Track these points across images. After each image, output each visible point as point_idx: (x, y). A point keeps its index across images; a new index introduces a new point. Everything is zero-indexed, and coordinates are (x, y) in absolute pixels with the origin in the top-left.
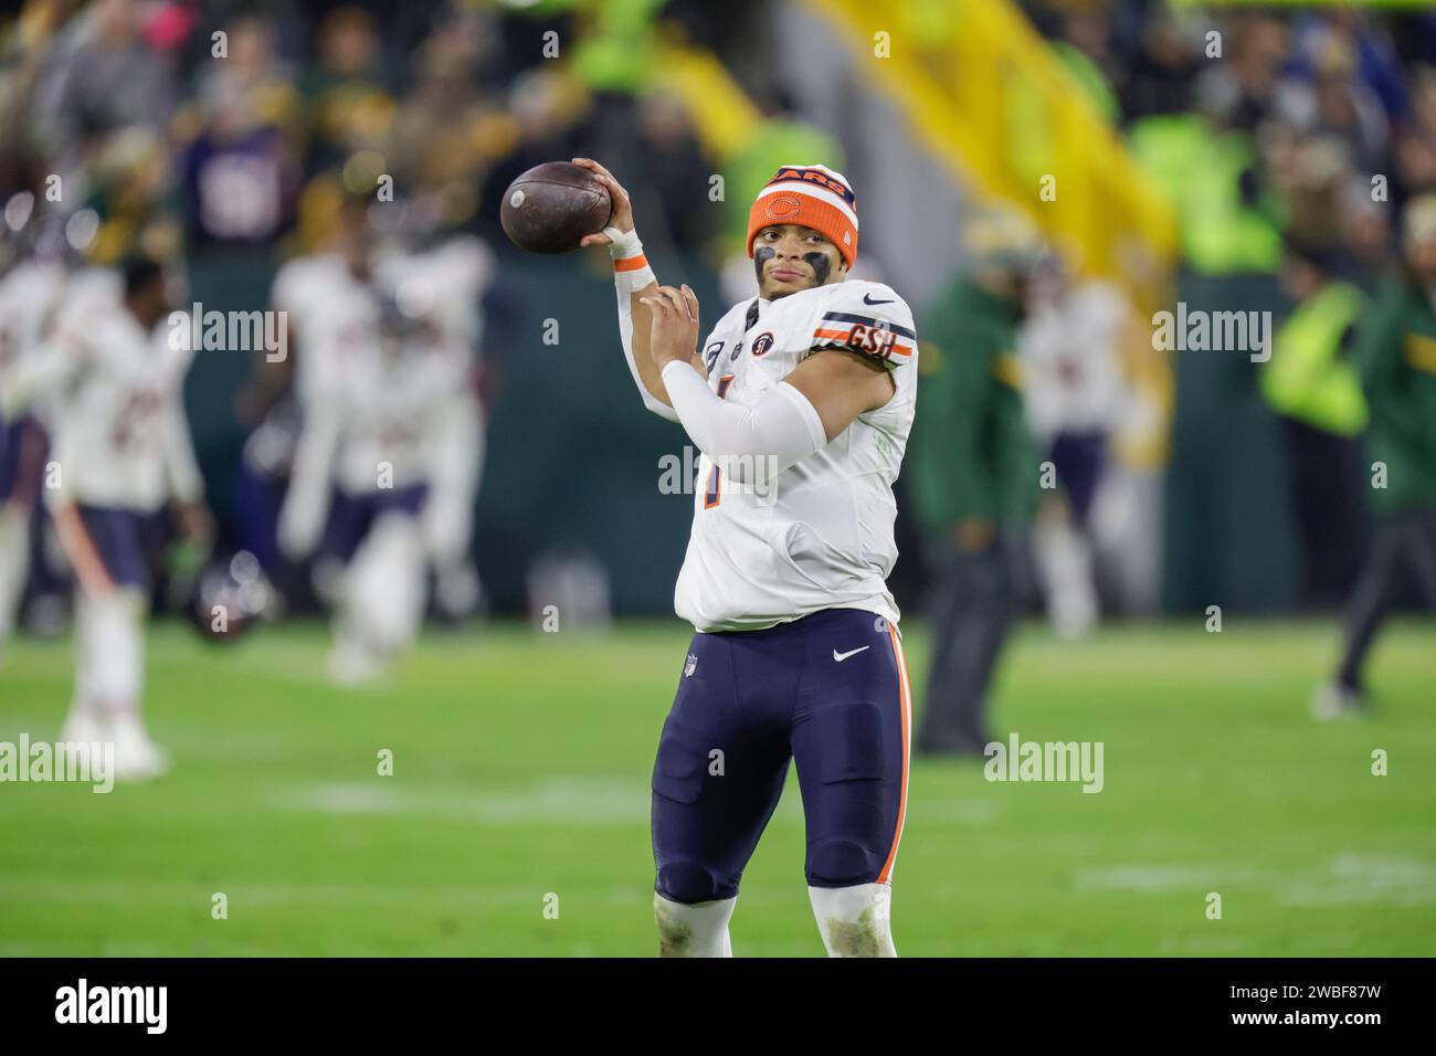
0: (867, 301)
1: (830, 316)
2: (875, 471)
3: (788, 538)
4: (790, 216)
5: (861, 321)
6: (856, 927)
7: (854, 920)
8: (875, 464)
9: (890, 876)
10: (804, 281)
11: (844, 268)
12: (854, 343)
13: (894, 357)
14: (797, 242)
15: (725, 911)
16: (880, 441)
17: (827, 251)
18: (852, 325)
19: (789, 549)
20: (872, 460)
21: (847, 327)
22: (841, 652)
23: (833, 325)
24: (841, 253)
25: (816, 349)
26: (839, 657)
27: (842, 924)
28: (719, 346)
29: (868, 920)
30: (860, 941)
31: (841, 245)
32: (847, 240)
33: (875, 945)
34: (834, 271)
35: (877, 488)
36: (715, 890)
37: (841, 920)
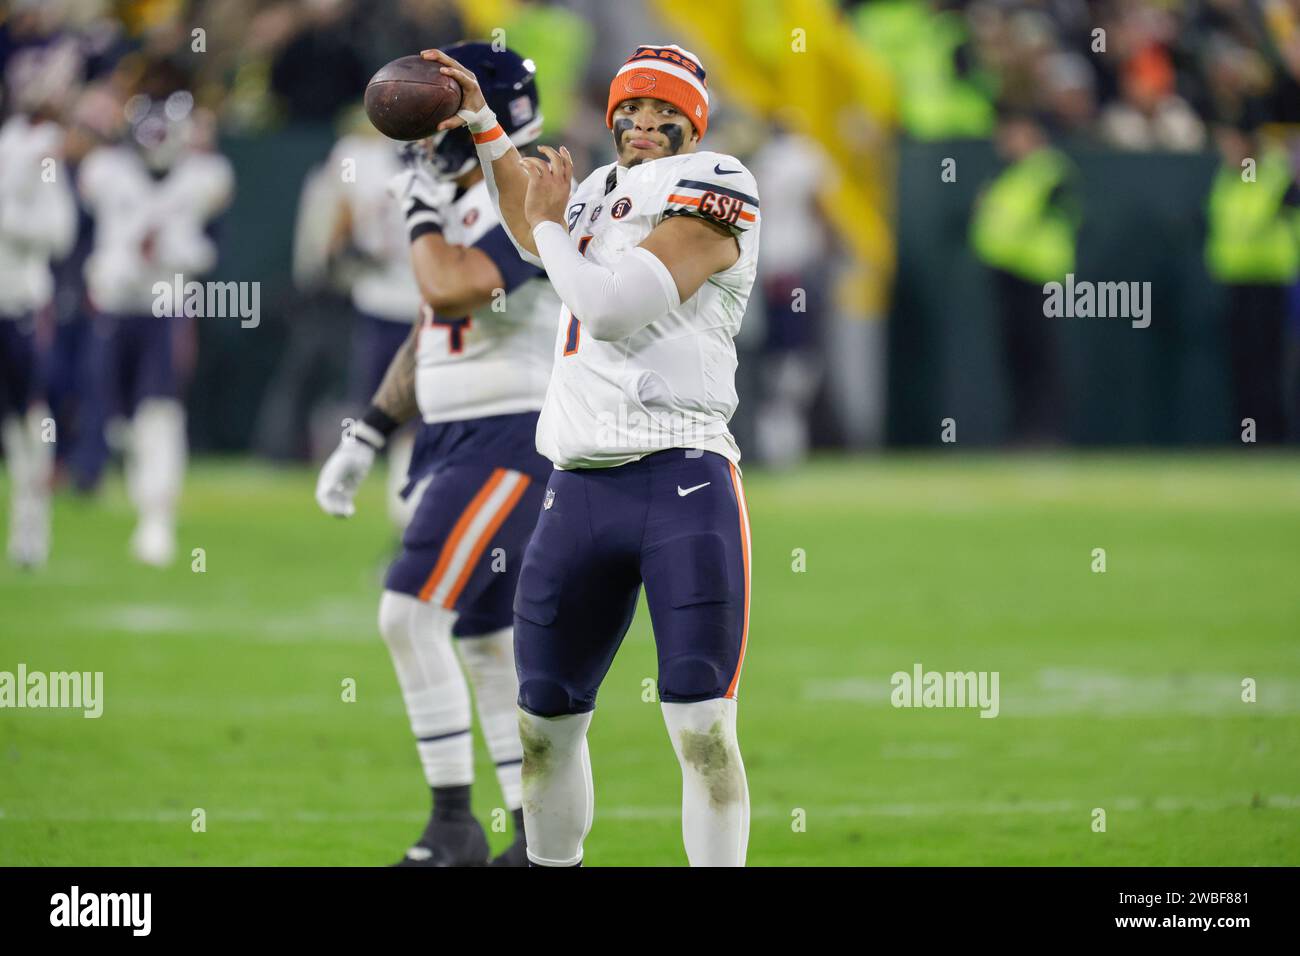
0: (718, 171)
1: (683, 184)
2: (722, 325)
3: (639, 384)
4: (648, 90)
5: (711, 189)
6: (706, 739)
7: (706, 732)
8: (720, 319)
9: (736, 692)
10: (659, 149)
11: (695, 138)
12: (705, 209)
13: (740, 223)
14: (652, 112)
15: (581, 723)
16: (725, 299)
17: (681, 122)
18: (704, 192)
19: (640, 393)
20: (717, 315)
21: (699, 194)
22: (684, 488)
23: (685, 192)
24: (693, 125)
25: (669, 212)
26: (683, 493)
27: (694, 736)
28: (581, 207)
29: (718, 732)
30: (711, 751)
31: (694, 119)
32: (699, 113)
33: (725, 755)
34: (686, 140)
35: (722, 341)
36: (571, 705)
37: (693, 732)
